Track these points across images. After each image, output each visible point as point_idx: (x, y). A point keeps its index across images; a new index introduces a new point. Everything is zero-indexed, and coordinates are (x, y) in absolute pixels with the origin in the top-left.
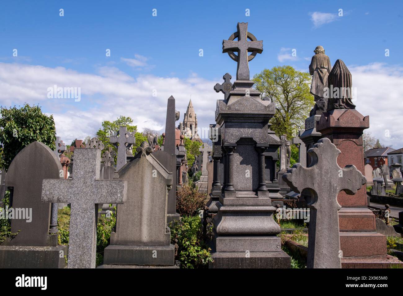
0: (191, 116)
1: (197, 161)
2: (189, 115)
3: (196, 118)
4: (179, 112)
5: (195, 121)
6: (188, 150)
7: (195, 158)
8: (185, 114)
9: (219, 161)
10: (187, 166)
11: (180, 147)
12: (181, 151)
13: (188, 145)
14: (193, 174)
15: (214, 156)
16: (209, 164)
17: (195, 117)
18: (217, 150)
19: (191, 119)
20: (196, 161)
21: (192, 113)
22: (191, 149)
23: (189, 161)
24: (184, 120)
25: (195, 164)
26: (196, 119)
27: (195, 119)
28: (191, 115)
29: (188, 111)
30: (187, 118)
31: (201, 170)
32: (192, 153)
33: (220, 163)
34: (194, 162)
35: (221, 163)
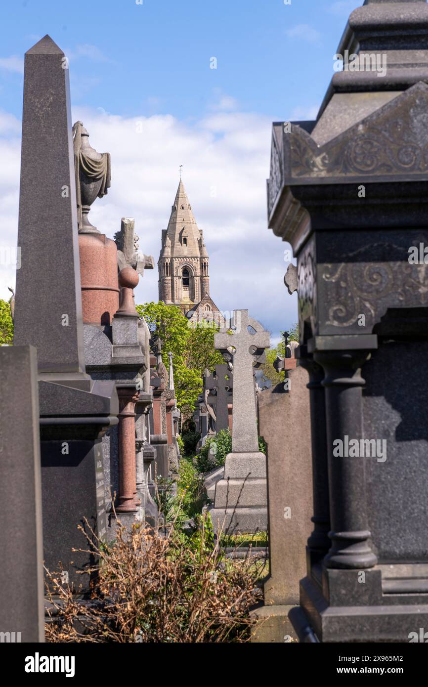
0: (185, 240)
1: (211, 390)
2: (177, 236)
3: (204, 242)
4: (108, 155)
5: (201, 254)
6: (180, 354)
7: (204, 379)
8: (165, 233)
9: (357, 378)
10: (176, 413)
11: (117, 325)
12: (125, 346)
13: (179, 338)
14: (197, 439)
15: (321, 343)
16: (270, 405)
17: (200, 241)
18: (339, 302)
19: (185, 250)
20: (207, 392)
21: (187, 226)
22: (188, 349)
23: (183, 392)
24: (162, 252)
25: (203, 401)
26: (204, 249)
27: (201, 247)
28: (184, 234)
29: (173, 222)
30: (173, 247)
31: (226, 424)
32: (194, 365)
33: (365, 393)
34: (203, 396)
35: (368, 391)
